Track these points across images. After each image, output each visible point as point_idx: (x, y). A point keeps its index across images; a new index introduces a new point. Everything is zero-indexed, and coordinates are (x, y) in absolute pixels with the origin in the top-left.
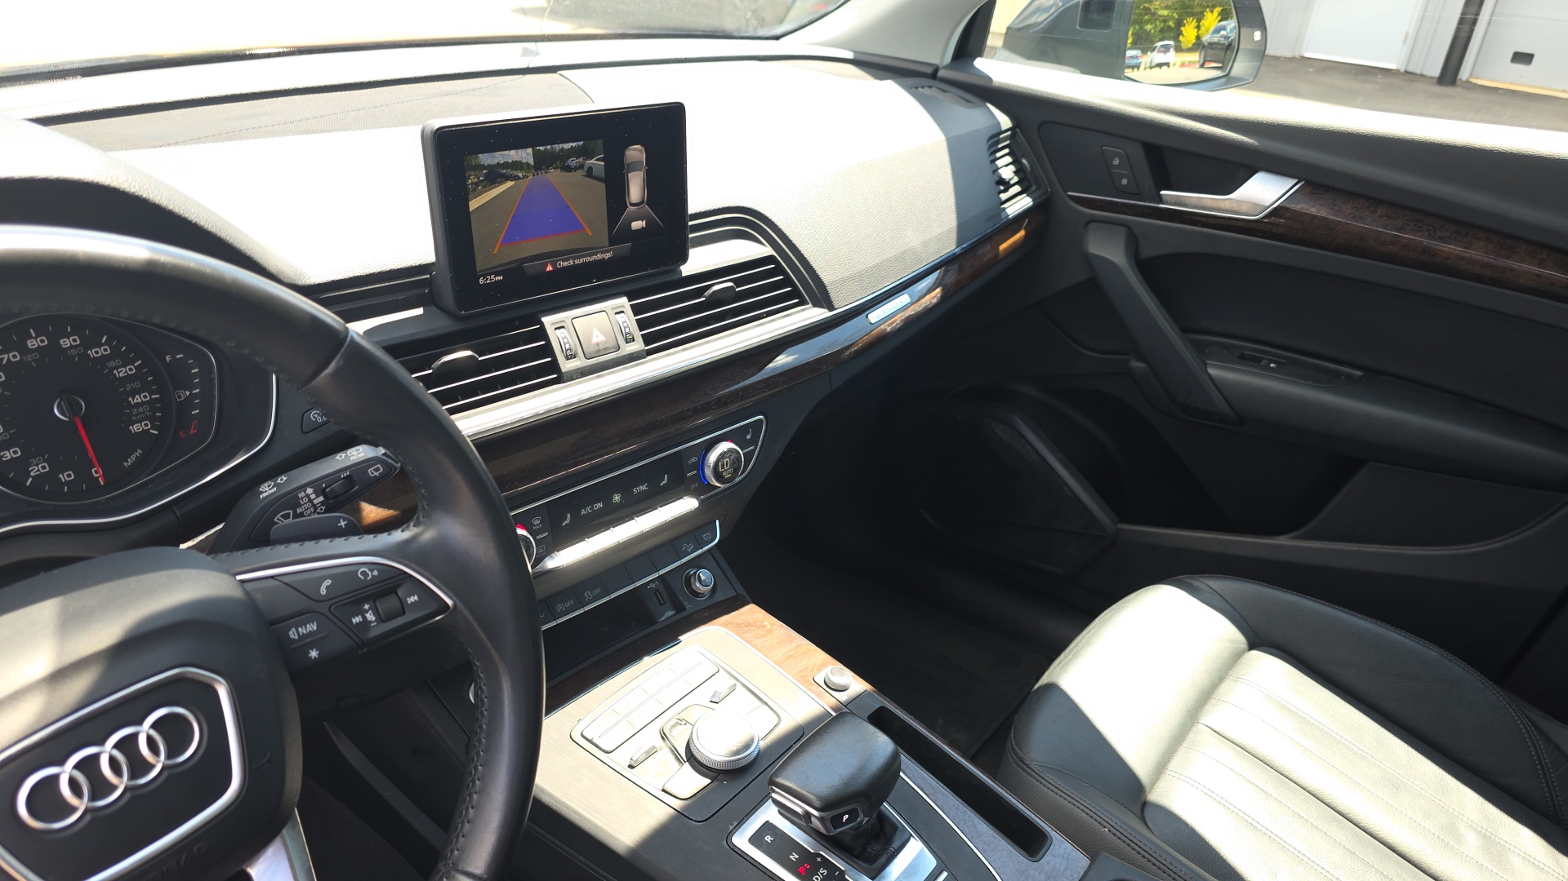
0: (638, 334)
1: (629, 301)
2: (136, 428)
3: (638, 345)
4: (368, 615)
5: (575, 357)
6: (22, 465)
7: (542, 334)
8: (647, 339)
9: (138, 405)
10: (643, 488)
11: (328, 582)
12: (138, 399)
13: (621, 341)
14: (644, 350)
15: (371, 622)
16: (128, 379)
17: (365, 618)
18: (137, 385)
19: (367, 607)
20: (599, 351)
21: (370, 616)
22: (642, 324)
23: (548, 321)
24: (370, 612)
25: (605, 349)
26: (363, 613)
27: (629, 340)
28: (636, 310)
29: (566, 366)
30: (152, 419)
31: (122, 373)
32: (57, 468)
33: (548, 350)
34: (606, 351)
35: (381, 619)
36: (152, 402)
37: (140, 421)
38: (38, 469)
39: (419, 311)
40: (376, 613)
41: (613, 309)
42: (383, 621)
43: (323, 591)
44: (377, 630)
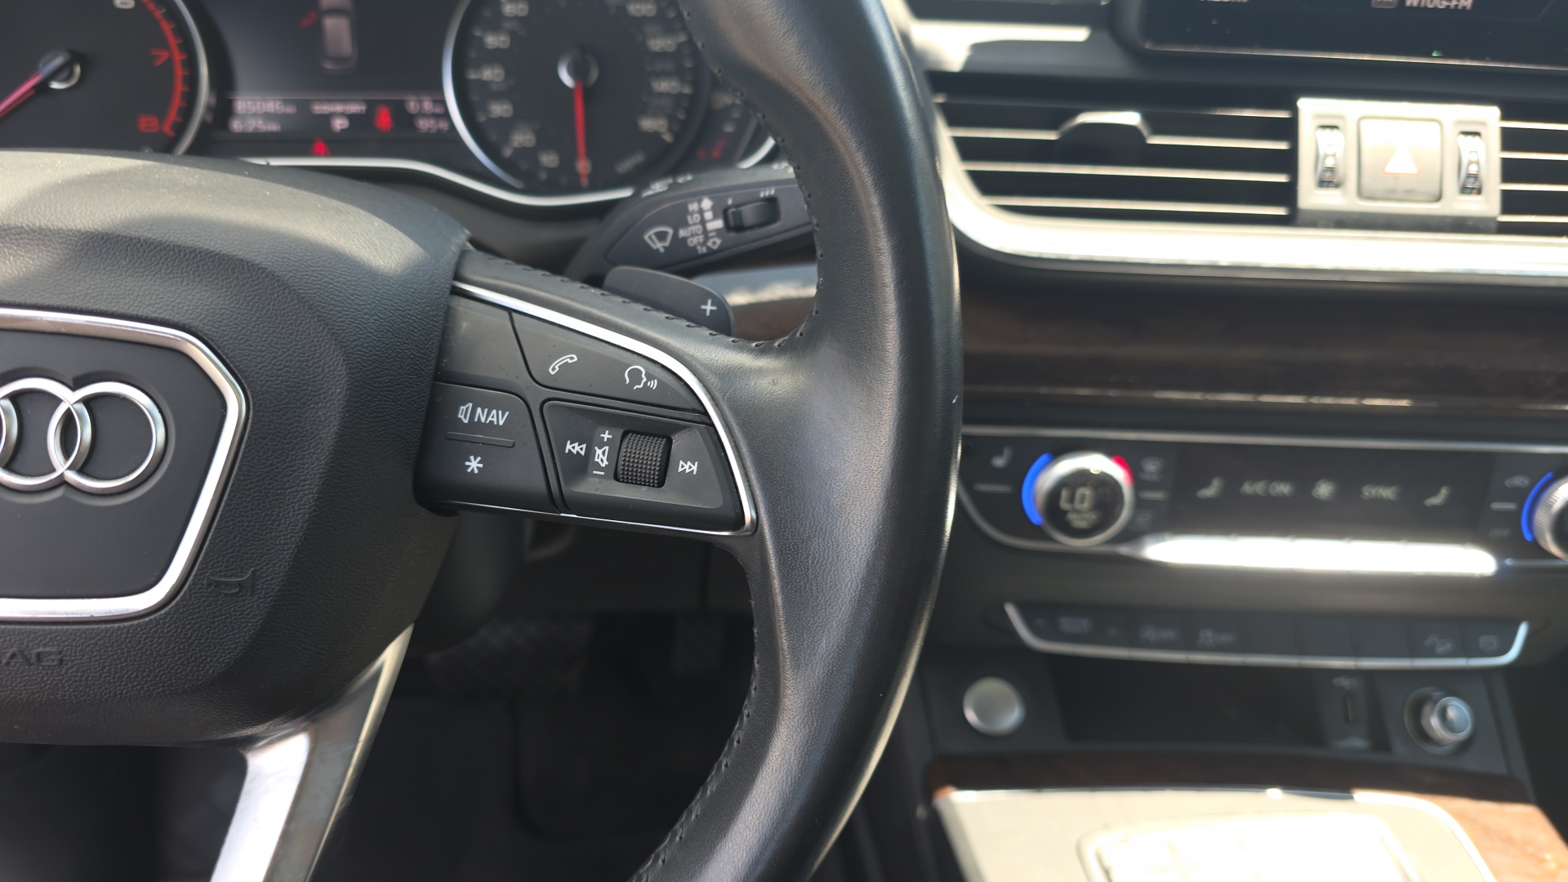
0: (1495, 184)
1: (1505, 116)
2: (648, 124)
3: (1487, 205)
4: (599, 452)
5: (1337, 186)
6: (505, 126)
7: (1288, 130)
8: (1511, 202)
9: (661, 95)
10: (1387, 493)
11: (571, 359)
12: (663, 86)
13: (1451, 186)
14: (1493, 219)
15: (599, 468)
16: (663, 55)
17: (590, 452)
18: (669, 66)
19: (606, 436)
20: (1393, 191)
21: (601, 456)
22: (1510, 171)
23: (1310, 109)
24: (607, 448)
25: (1409, 192)
26: (591, 443)
27: (1471, 186)
28: (1510, 139)
29: (1311, 197)
30: (671, 118)
31: (658, 44)
32: (543, 144)
33: (1287, 162)
34: (1409, 195)
35: (617, 474)
36: (678, 97)
37: (655, 115)
38: (522, 138)
39: (1079, 34)
40: (614, 457)
41: (1459, 123)
42: (616, 478)
43: (554, 369)
44: (597, 486)
